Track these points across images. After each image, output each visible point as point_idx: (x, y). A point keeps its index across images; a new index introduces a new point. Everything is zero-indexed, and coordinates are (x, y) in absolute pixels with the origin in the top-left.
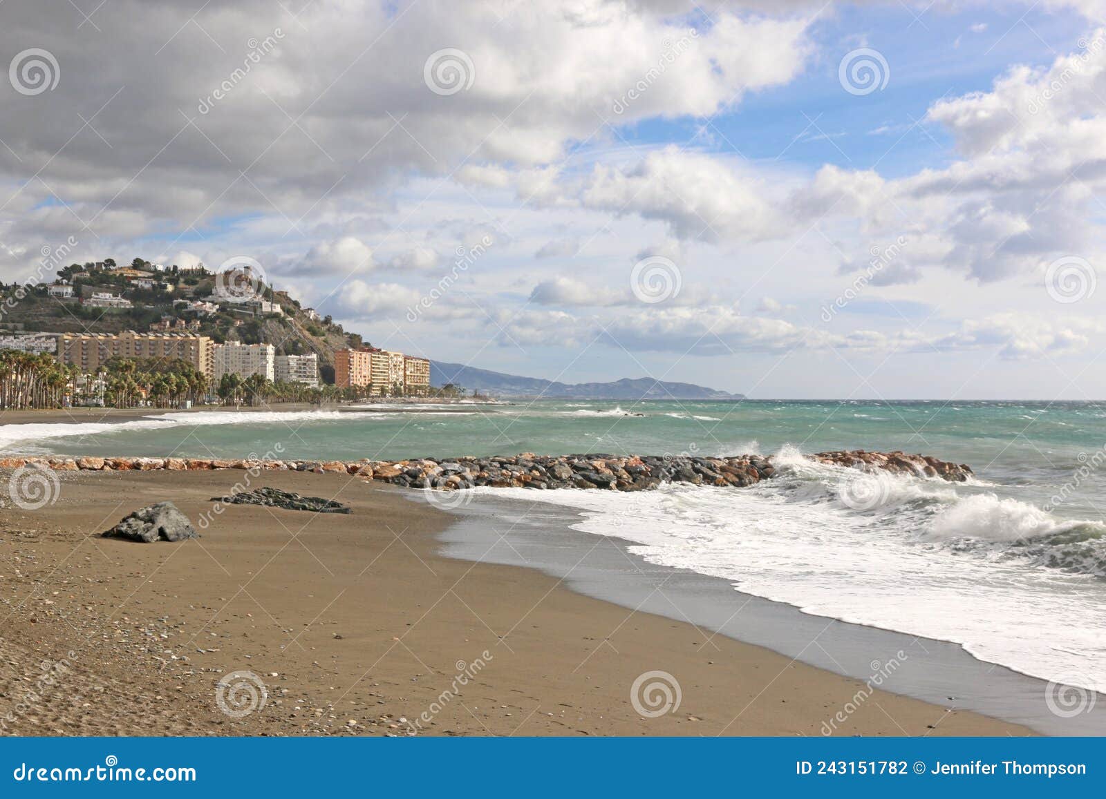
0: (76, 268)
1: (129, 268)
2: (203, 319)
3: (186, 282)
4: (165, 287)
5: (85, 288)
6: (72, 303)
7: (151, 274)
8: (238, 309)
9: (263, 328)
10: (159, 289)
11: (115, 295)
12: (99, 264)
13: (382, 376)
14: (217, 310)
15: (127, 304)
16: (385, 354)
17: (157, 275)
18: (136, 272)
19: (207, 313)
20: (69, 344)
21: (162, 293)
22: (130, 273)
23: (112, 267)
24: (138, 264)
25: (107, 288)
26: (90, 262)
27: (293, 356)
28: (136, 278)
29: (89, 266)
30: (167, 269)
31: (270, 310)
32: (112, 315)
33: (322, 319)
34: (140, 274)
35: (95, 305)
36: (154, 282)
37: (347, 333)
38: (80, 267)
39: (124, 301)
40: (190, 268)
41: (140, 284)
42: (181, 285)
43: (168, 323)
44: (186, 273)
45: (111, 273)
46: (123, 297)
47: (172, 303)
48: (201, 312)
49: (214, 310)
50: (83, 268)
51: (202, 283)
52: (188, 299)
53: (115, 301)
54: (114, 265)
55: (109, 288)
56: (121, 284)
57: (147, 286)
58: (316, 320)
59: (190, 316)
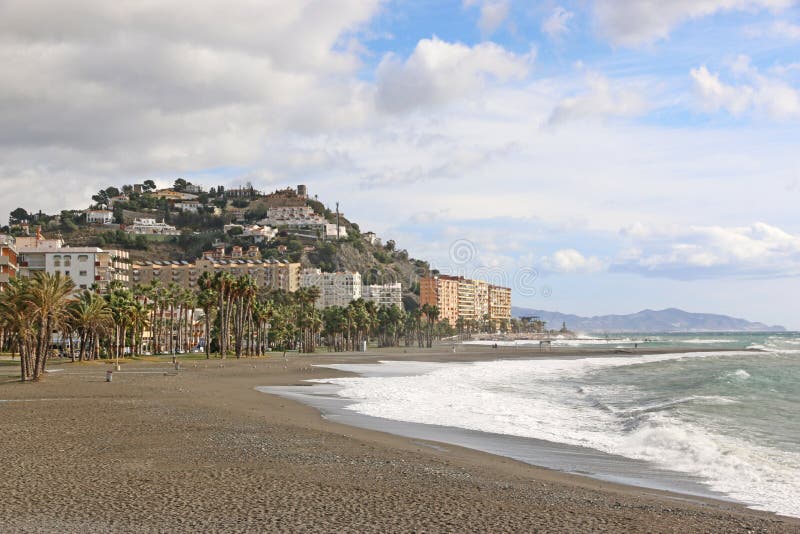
0: (112, 192)
1: (170, 190)
2: (262, 246)
3: (235, 204)
4: (212, 210)
5: (126, 214)
6: (114, 231)
7: (195, 197)
8: (300, 233)
9: (338, 254)
10: (205, 213)
11: (158, 221)
12: (138, 187)
13: (468, 308)
14: (276, 235)
15: (173, 231)
16: (469, 282)
17: (202, 197)
18: (179, 194)
19: (266, 238)
20: (138, 274)
21: (209, 218)
22: (172, 196)
23: (152, 190)
24: (181, 186)
25: (149, 212)
26: (128, 185)
27: (376, 286)
28: (180, 201)
29: (127, 189)
30: (213, 190)
31: (336, 233)
32: (157, 243)
33: (384, 244)
34: (184, 197)
35: (137, 233)
36: (199, 205)
37: (412, 260)
38: (117, 190)
39: (168, 227)
40: (238, 188)
41: (184, 208)
42: (229, 207)
43: (223, 251)
44: (232, 194)
45: (153, 196)
46: (167, 222)
47: (222, 228)
48: (258, 237)
49: (273, 235)
50: (120, 191)
51: (253, 206)
52: (240, 223)
53: (159, 227)
54: (154, 187)
55: (150, 212)
56: (163, 207)
57: (193, 210)
58: (379, 246)
59: (247, 243)
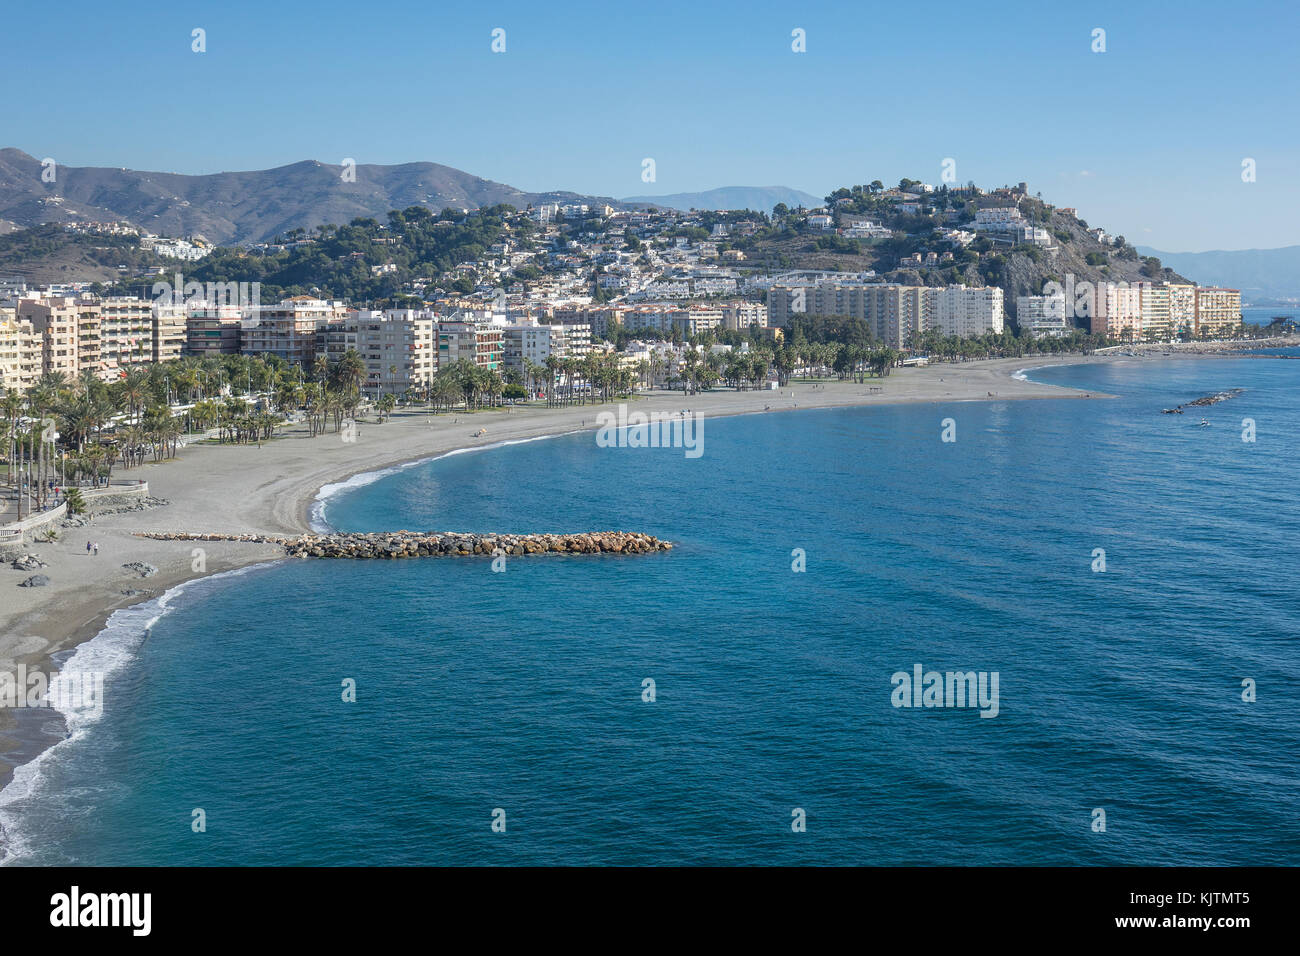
0: (843, 193)
1: (895, 191)
2: (957, 251)
3: (953, 205)
4: (929, 212)
5: (846, 217)
6: (829, 235)
7: (917, 197)
8: (998, 238)
10: (922, 214)
11: (876, 223)
12: (866, 188)
13: (1160, 315)
14: (973, 240)
15: (887, 233)
17: (924, 197)
18: (902, 194)
19: (962, 243)
21: (924, 219)
22: (895, 197)
23: (879, 191)
24: (905, 185)
25: (869, 215)
26: (858, 185)
27: (1035, 297)
28: (901, 202)
29: (856, 190)
30: (936, 189)
31: (1035, 237)
32: (870, 247)
33: (1112, 240)
34: (906, 197)
35: (852, 236)
36: (918, 207)
37: (1143, 258)
38: (847, 191)
39: (884, 230)
40: (960, 188)
41: (904, 209)
42: (947, 209)
43: (919, 257)
44: (954, 194)
45: (877, 197)
46: (884, 225)
48: (956, 242)
49: (970, 241)
50: (850, 192)
51: (968, 206)
52: (947, 226)
53: (875, 230)
54: (882, 188)
56: (884, 209)
57: (911, 212)
58: (1106, 243)
59: (944, 248)
